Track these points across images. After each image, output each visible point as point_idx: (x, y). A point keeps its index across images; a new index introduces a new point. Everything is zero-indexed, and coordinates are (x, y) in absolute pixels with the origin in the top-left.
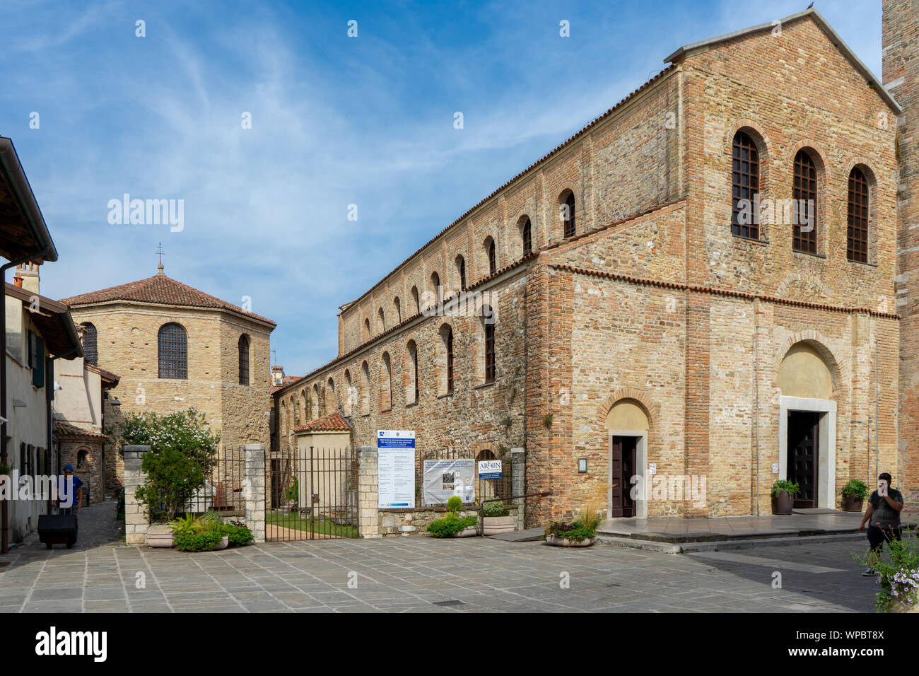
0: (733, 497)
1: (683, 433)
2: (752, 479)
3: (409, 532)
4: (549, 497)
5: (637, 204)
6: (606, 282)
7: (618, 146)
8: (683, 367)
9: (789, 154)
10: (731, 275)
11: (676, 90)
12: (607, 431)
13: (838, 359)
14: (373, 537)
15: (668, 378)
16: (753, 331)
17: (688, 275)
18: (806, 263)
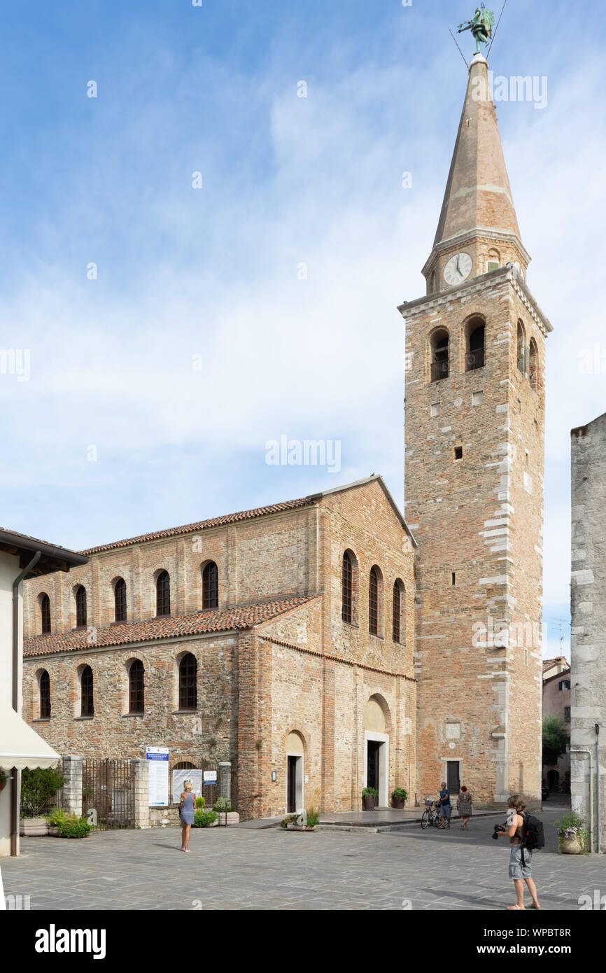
0: (343, 799)
1: (321, 755)
2: (352, 787)
3: (166, 824)
4: (258, 798)
5: (279, 588)
6: (286, 649)
7: (262, 542)
8: (321, 709)
9: (368, 569)
10: (342, 648)
11: (315, 519)
12: (285, 752)
13: (390, 707)
14: (147, 827)
15: (314, 717)
16: (353, 687)
17: (323, 647)
18: (375, 642)
